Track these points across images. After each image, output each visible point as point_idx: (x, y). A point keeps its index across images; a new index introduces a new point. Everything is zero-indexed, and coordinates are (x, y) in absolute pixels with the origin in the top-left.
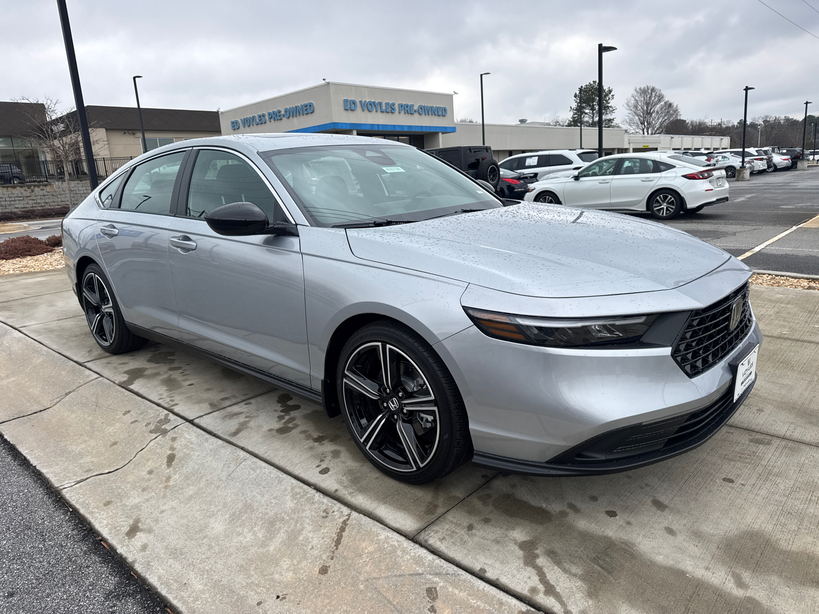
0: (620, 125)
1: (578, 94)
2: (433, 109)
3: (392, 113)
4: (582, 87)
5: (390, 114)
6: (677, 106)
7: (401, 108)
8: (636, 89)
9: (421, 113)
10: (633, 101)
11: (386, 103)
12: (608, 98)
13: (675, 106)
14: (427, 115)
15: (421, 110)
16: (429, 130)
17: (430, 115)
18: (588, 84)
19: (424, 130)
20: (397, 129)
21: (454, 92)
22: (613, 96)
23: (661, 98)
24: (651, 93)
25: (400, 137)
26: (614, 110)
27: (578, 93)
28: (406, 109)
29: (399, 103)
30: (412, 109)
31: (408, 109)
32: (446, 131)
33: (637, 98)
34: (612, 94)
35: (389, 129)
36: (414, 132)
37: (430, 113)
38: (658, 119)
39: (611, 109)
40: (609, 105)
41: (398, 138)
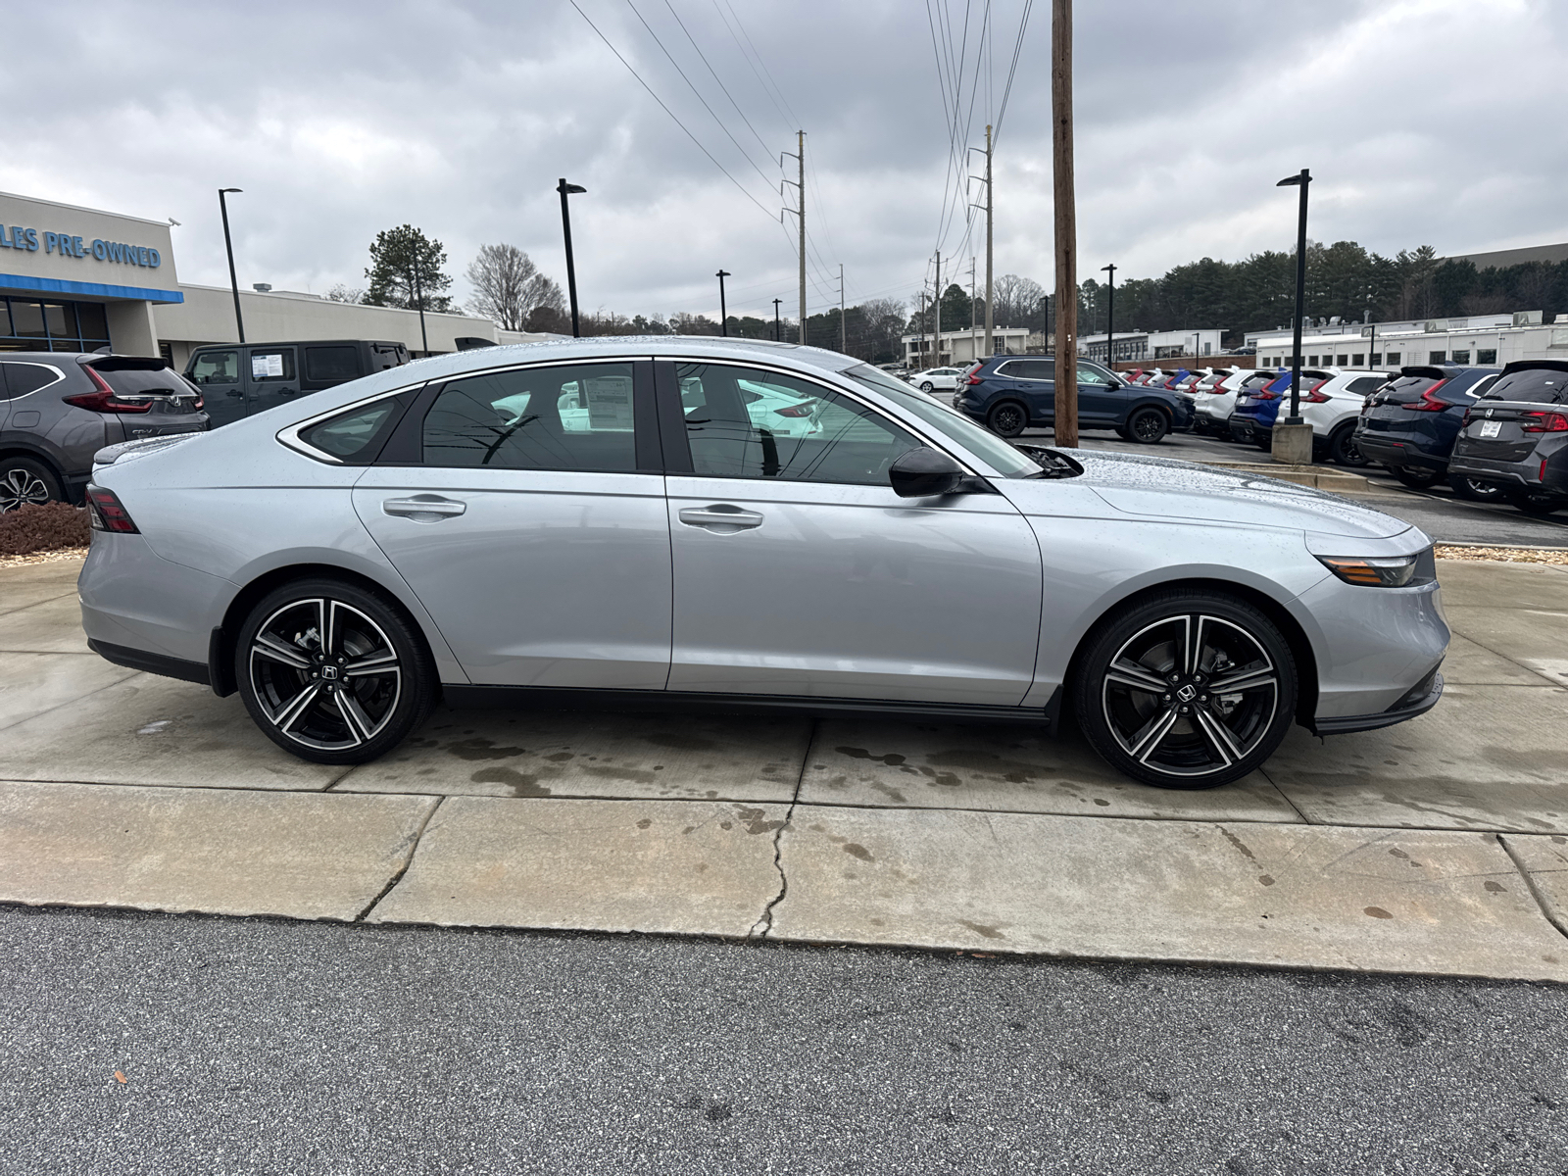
0: (463, 310)
1: (376, 246)
2: (128, 251)
3: (29, 250)
4: (383, 234)
5: (25, 253)
6: (557, 287)
7: (51, 243)
8: (483, 247)
9: (100, 257)
10: (480, 270)
11: (13, 229)
12: (435, 260)
13: (554, 286)
14: (115, 262)
15: (98, 251)
16: (122, 295)
17: (122, 264)
18: (394, 229)
19: (111, 294)
20: (45, 288)
21: (170, 220)
22: (444, 256)
23: (529, 268)
24: (512, 258)
25: (46, 306)
26: (449, 282)
27: (377, 244)
28: (64, 245)
29: (44, 231)
30: (77, 247)
31: (69, 245)
32: (160, 298)
33: (487, 265)
34: (442, 252)
35: (27, 287)
36: (86, 296)
37: (121, 257)
38: (528, 305)
39: (443, 280)
40: (438, 272)
41: (42, 307)
